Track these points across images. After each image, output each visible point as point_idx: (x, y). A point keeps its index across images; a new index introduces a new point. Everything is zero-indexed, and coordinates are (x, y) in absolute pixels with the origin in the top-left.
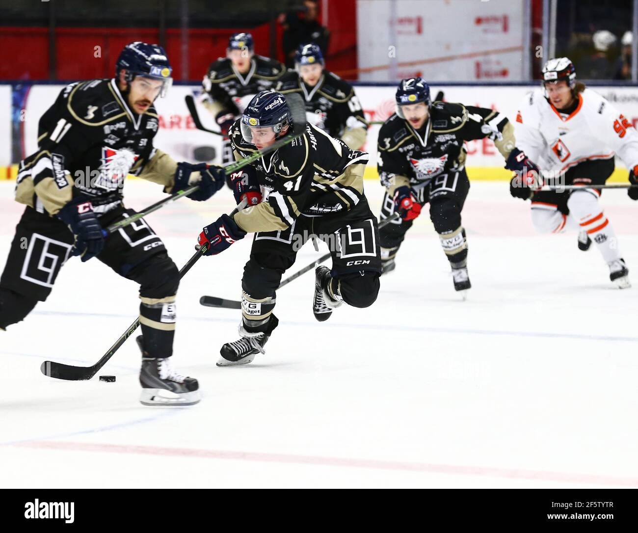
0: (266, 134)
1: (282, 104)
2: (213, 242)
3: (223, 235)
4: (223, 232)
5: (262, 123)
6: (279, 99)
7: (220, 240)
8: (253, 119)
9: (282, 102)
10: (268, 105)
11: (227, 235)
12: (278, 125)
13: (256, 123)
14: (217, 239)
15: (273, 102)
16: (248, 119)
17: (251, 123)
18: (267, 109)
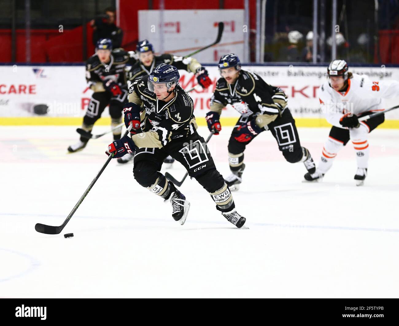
0: (162, 88)
1: (173, 71)
2: (119, 151)
3: (126, 148)
4: (127, 146)
5: (161, 80)
6: (172, 68)
7: (124, 151)
8: (155, 78)
9: (173, 70)
10: (165, 70)
11: (129, 148)
12: (169, 83)
13: (157, 80)
14: (122, 150)
15: (168, 69)
16: (152, 77)
17: (154, 80)
18: (164, 72)
